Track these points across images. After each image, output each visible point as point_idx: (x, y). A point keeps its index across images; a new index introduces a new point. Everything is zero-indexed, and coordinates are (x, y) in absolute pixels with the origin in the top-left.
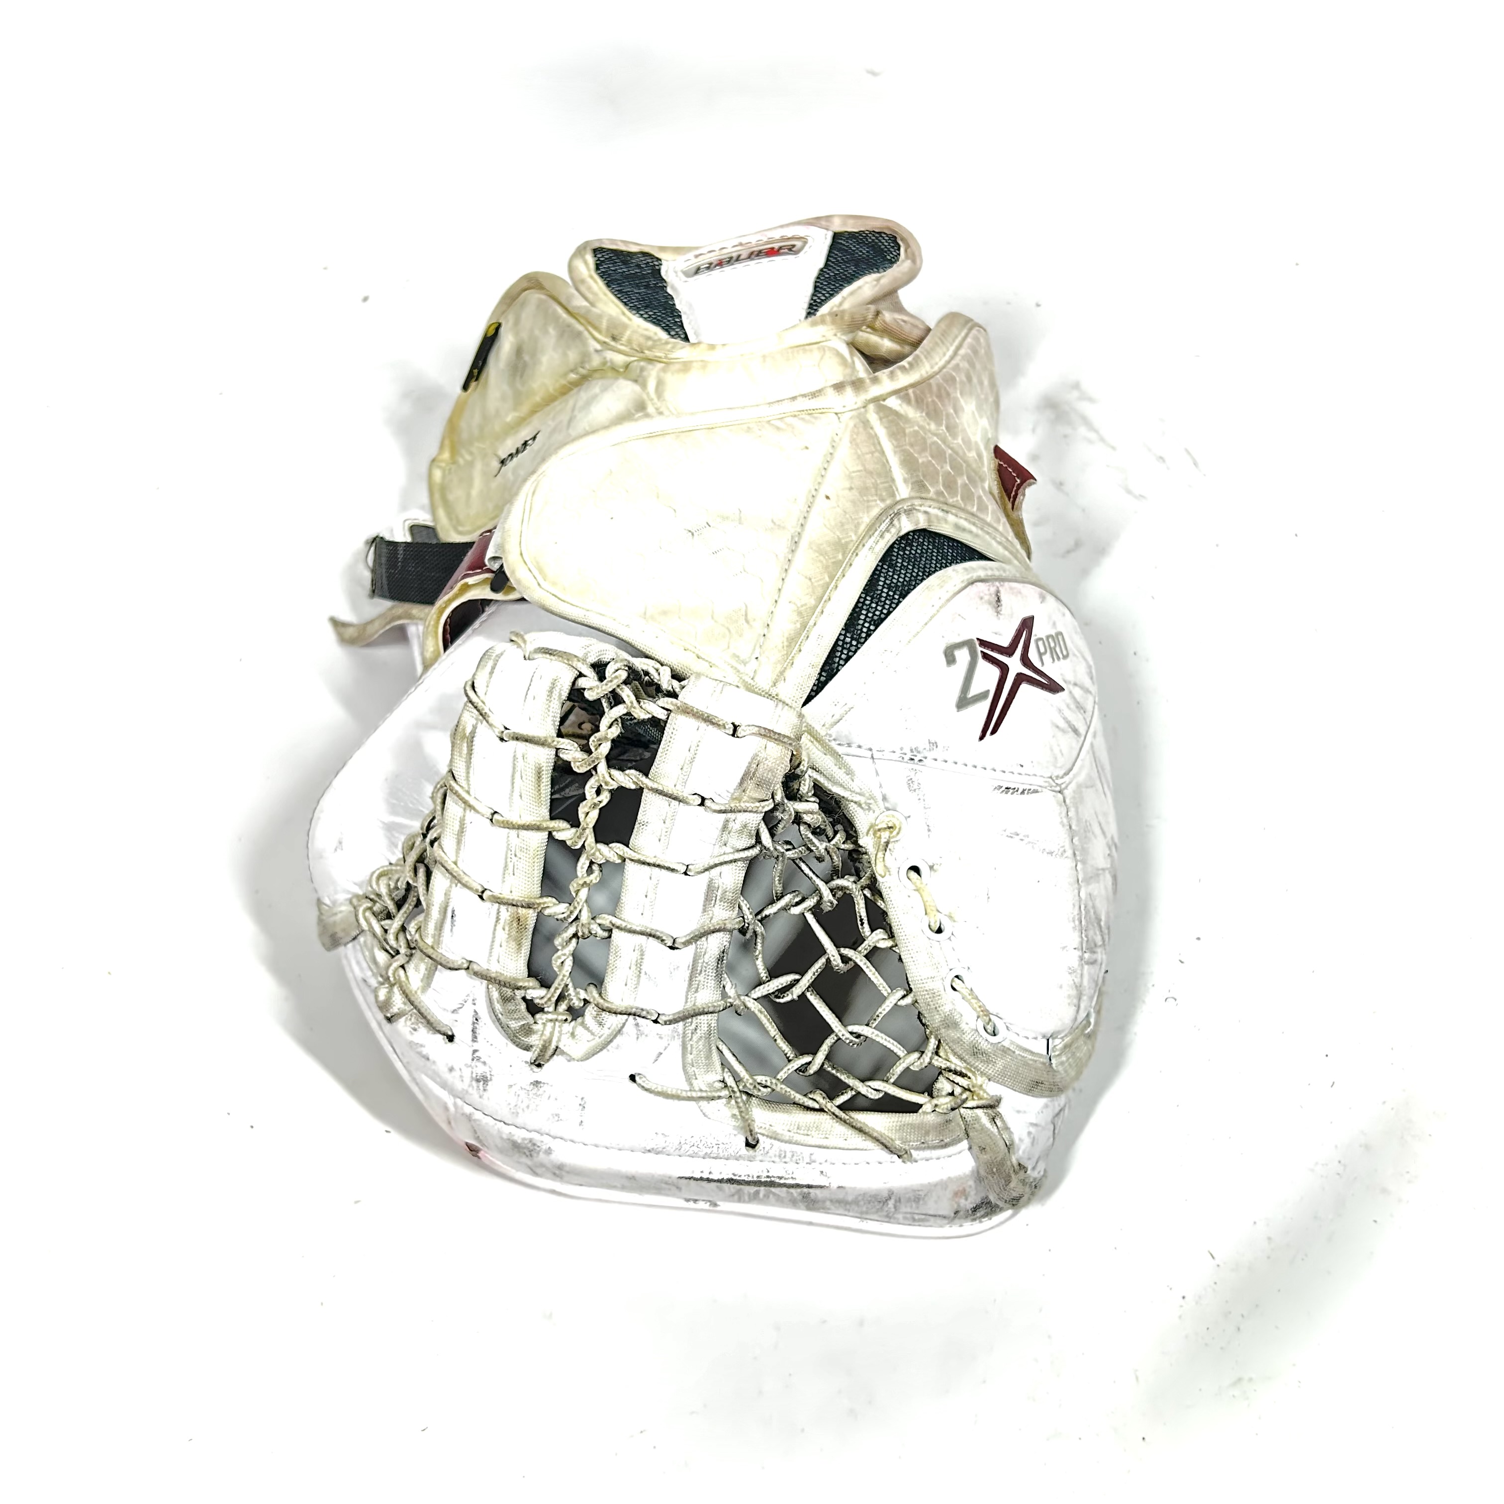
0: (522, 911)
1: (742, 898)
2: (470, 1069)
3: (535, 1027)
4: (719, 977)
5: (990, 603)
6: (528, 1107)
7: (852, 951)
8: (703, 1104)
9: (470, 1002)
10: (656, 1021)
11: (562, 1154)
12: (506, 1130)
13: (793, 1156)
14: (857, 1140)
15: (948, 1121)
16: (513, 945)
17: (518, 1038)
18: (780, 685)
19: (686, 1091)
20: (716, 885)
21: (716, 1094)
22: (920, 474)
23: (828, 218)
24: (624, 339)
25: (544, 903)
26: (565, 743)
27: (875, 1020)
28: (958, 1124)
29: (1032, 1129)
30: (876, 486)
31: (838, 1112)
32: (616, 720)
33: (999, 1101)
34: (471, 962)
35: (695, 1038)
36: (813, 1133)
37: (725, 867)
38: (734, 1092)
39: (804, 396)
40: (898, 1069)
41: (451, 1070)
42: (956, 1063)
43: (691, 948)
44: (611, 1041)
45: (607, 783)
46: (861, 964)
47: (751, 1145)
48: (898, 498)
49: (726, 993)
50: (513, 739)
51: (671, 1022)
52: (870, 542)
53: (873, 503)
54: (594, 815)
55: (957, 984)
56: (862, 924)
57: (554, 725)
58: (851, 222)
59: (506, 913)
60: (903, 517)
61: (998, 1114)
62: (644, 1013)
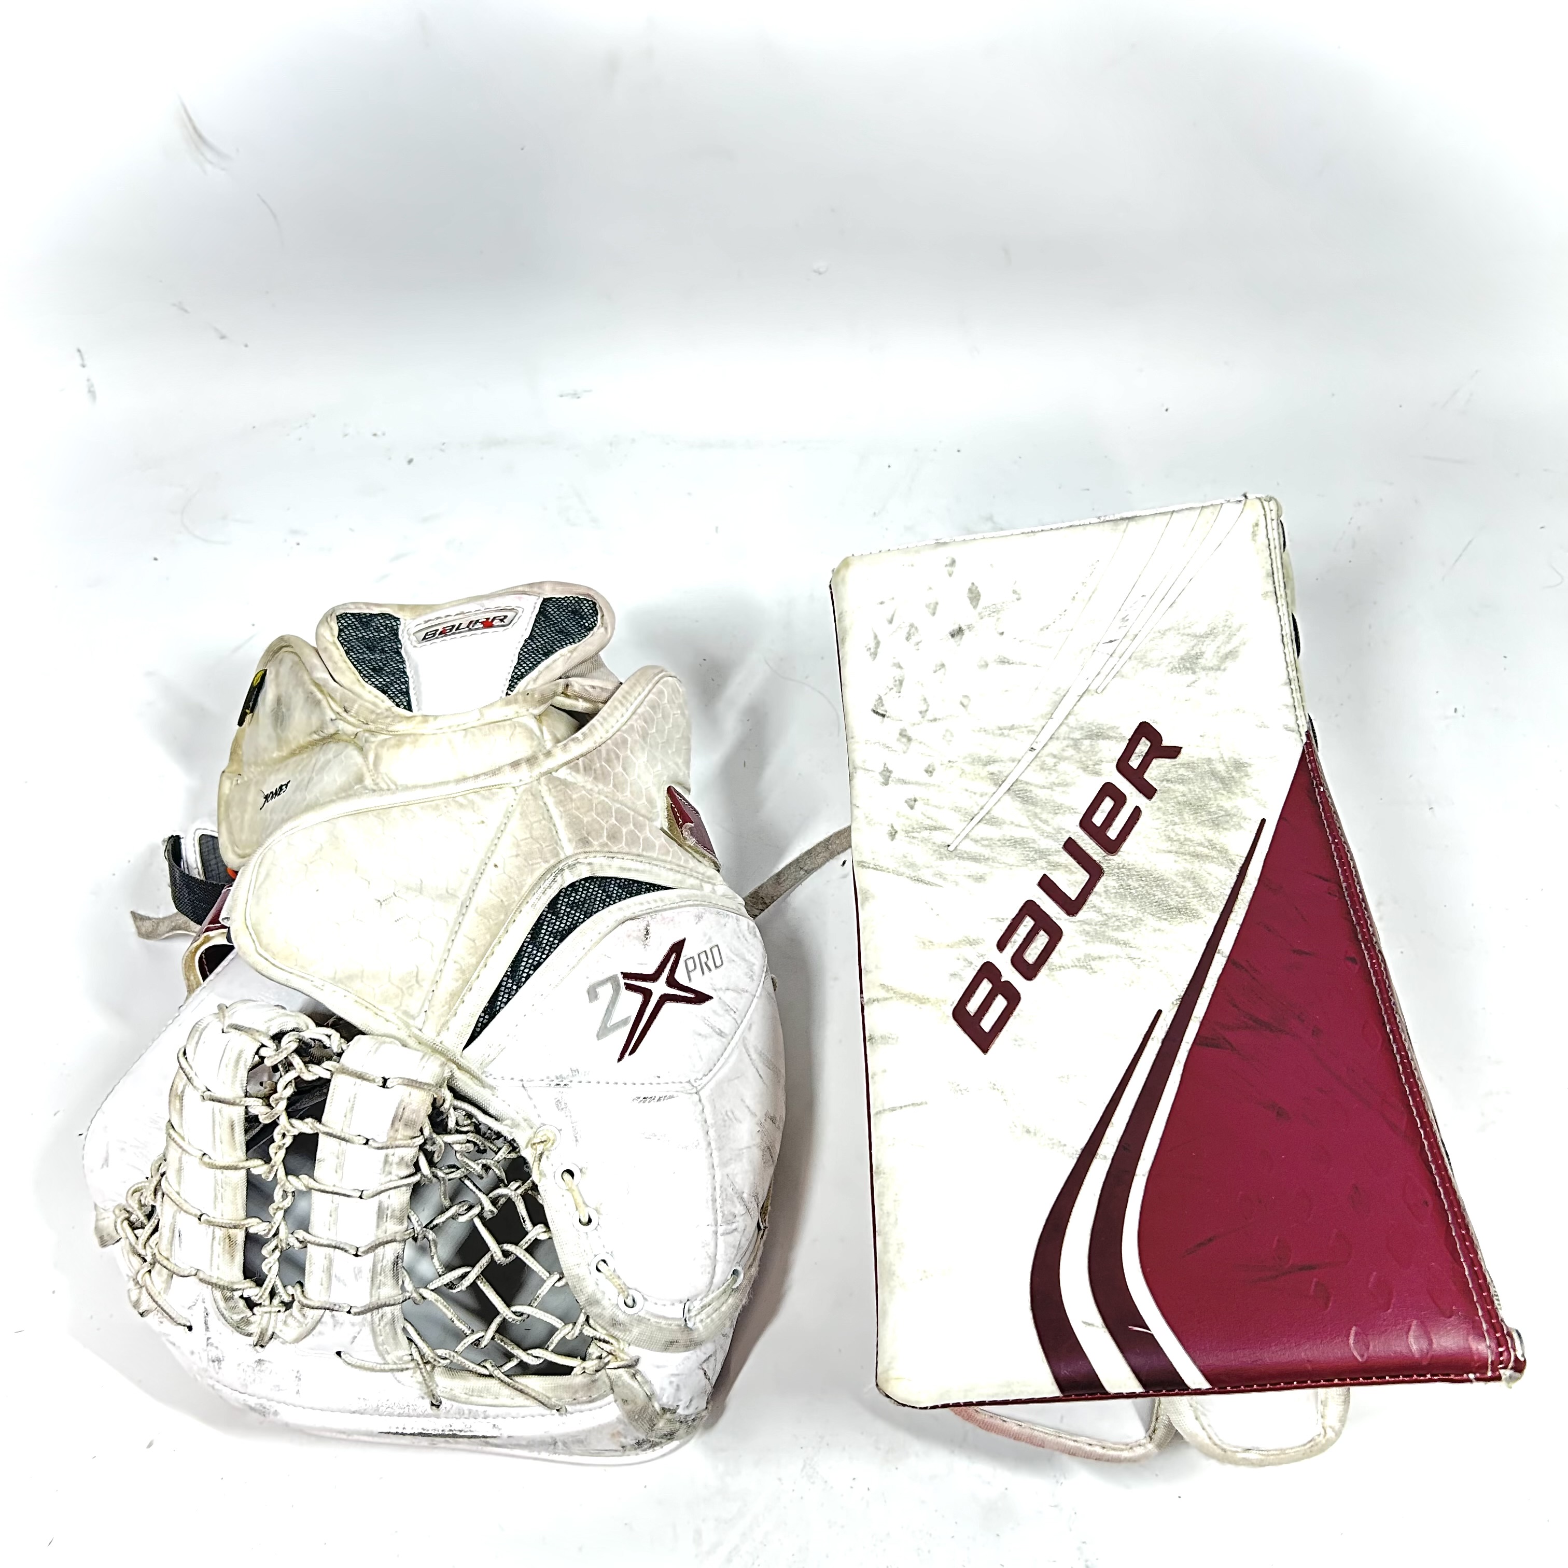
0: (232, 1231)
1: (413, 1213)
2: (206, 1353)
3: (253, 1319)
4: (396, 1276)
5: (638, 938)
6: (254, 1380)
7: (514, 1246)
8: (398, 1374)
9: (201, 1300)
10: (349, 1312)
11: (287, 1415)
12: (242, 1397)
13: (470, 1413)
14: (520, 1399)
15: (594, 1381)
16: (227, 1256)
17: (240, 1327)
18: (444, 1034)
19: (381, 1364)
20: (386, 1206)
21: (404, 1366)
22: (584, 832)
23: (540, 584)
24: (353, 712)
25: (248, 1224)
26: (250, 1101)
27: (536, 1300)
28: (604, 1382)
29: (673, 1379)
30: (541, 851)
31: (503, 1377)
32: (291, 1082)
33: (637, 1361)
34: (198, 1270)
35: (382, 1324)
36: (485, 1395)
37: (391, 1191)
38: (419, 1364)
39: (485, 774)
40: (556, 1339)
41: (192, 1353)
42: (602, 1334)
43: (371, 1256)
44: (314, 1328)
45: (288, 1131)
46: (521, 1256)
47: (436, 1405)
48: (562, 856)
49: (405, 1288)
50: (210, 1100)
51: (358, 1314)
52: (532, 900)
53: (538, 866)
54: (282, 1153)
55: (602, 1266)
56: (524, 1222)
57: (242, 1087)
58: (559, 588)
59: (220, 1233)
60: (567, 871)
61: (637, 1372)
62: (337, 1308)
